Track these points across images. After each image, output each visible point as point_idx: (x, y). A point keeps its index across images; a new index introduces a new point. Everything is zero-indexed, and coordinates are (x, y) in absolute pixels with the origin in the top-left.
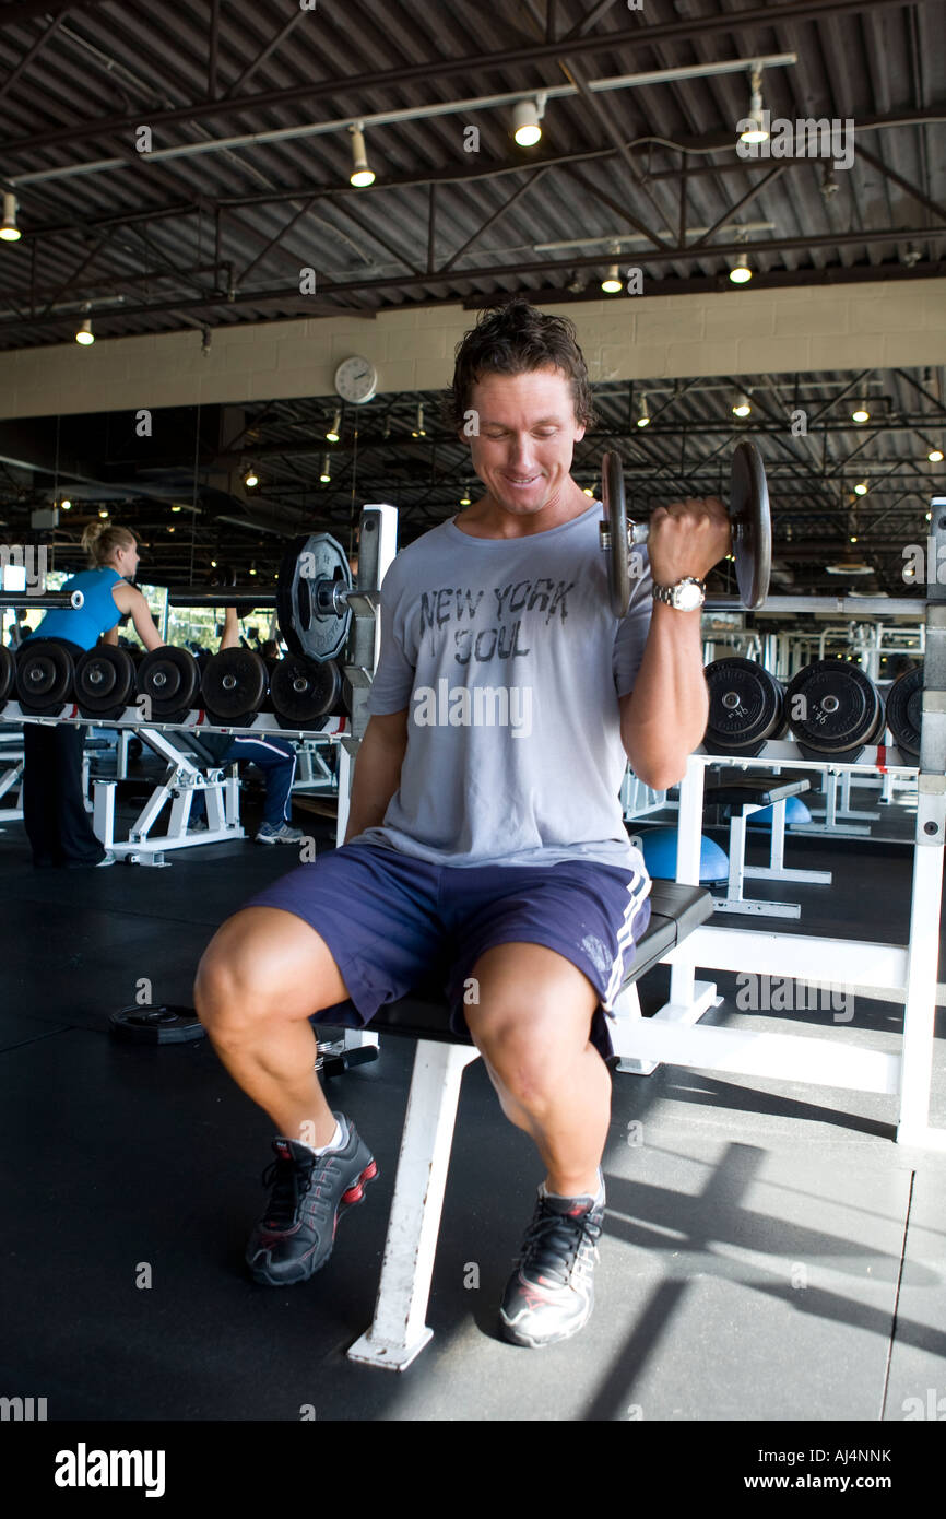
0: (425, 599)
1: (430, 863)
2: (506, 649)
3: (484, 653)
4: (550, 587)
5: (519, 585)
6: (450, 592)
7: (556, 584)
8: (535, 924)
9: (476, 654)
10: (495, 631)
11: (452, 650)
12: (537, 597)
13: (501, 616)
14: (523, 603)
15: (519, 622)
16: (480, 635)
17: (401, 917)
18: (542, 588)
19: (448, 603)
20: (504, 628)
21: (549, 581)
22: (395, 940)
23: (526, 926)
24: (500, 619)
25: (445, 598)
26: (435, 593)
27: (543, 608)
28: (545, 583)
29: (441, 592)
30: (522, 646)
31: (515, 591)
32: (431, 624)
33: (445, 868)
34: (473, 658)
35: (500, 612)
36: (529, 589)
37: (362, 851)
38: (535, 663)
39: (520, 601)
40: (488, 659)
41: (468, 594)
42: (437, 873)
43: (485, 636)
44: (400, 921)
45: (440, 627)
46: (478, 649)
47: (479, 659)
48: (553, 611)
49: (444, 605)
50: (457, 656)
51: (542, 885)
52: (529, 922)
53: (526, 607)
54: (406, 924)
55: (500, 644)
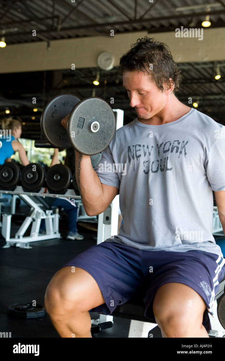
0: (129, 148)
1: (138, 249)
2: (163, 168)
3: (154, 169)
4: (179, 143)
5: (166, 143)
6: (140, 146)
7: (181, 142)
8: (182, 276)
9: (152, 170)
10: (158, 161)
11: (142, 168)
12: (174, 148)
13: (160, 154)
14: (169, 150)
15: (168, 157)
16: (153, 163)
17: (125, 271)
18: (176, 144)
19: (140, 150)
20: (161, 159)
21: (178, 141)
22: (123, 281)
23: (178, 276)
24: (159, 156)
25: (138, 148)
26: (133, 146)
27: (177, 152)
28: (177, 142)
29: (136, 145)
30: (169, 166)
31: (165, 145)
32: (134, 158)
33: (144, 251)
34: (150, 171)
35: (159, 153)
36: (170, 144)
37: (110, 244)
38: (174, 173)
39: (167, 149)
40: (156, 172)
41: (148, 147)
42: (140, 253)
43: (154, 163)
44: (125, 273)
45: (137, 160)
46: (152, 168)
47: (153, 172)
48: (181, 152)
49: (138, 151)
50: (144, 171)
51: (184, 260)
52: (179, 274)
53: (170, 151)
54: (127, 274)
55: (161, 166)
